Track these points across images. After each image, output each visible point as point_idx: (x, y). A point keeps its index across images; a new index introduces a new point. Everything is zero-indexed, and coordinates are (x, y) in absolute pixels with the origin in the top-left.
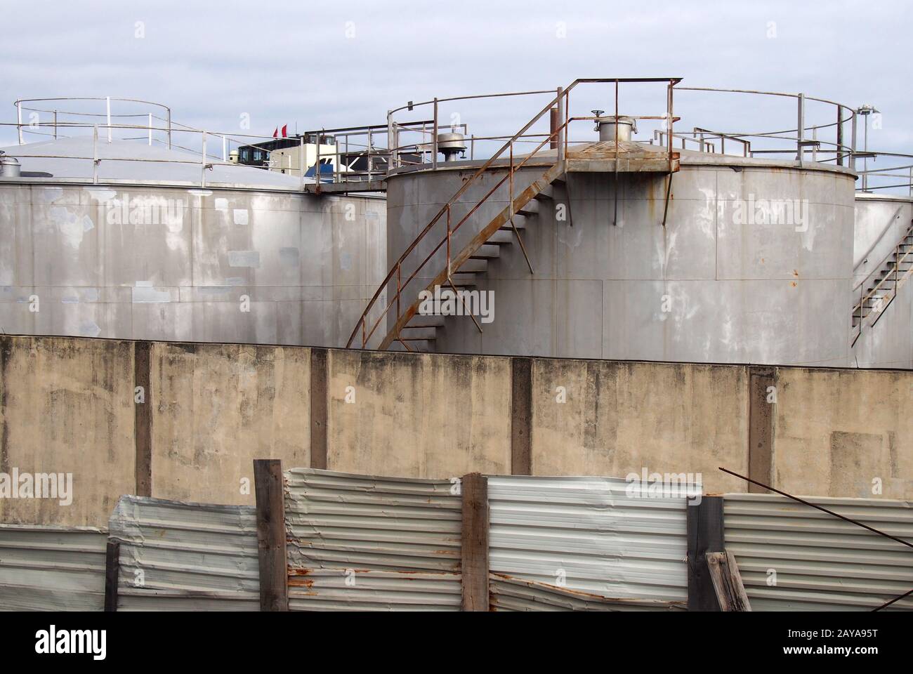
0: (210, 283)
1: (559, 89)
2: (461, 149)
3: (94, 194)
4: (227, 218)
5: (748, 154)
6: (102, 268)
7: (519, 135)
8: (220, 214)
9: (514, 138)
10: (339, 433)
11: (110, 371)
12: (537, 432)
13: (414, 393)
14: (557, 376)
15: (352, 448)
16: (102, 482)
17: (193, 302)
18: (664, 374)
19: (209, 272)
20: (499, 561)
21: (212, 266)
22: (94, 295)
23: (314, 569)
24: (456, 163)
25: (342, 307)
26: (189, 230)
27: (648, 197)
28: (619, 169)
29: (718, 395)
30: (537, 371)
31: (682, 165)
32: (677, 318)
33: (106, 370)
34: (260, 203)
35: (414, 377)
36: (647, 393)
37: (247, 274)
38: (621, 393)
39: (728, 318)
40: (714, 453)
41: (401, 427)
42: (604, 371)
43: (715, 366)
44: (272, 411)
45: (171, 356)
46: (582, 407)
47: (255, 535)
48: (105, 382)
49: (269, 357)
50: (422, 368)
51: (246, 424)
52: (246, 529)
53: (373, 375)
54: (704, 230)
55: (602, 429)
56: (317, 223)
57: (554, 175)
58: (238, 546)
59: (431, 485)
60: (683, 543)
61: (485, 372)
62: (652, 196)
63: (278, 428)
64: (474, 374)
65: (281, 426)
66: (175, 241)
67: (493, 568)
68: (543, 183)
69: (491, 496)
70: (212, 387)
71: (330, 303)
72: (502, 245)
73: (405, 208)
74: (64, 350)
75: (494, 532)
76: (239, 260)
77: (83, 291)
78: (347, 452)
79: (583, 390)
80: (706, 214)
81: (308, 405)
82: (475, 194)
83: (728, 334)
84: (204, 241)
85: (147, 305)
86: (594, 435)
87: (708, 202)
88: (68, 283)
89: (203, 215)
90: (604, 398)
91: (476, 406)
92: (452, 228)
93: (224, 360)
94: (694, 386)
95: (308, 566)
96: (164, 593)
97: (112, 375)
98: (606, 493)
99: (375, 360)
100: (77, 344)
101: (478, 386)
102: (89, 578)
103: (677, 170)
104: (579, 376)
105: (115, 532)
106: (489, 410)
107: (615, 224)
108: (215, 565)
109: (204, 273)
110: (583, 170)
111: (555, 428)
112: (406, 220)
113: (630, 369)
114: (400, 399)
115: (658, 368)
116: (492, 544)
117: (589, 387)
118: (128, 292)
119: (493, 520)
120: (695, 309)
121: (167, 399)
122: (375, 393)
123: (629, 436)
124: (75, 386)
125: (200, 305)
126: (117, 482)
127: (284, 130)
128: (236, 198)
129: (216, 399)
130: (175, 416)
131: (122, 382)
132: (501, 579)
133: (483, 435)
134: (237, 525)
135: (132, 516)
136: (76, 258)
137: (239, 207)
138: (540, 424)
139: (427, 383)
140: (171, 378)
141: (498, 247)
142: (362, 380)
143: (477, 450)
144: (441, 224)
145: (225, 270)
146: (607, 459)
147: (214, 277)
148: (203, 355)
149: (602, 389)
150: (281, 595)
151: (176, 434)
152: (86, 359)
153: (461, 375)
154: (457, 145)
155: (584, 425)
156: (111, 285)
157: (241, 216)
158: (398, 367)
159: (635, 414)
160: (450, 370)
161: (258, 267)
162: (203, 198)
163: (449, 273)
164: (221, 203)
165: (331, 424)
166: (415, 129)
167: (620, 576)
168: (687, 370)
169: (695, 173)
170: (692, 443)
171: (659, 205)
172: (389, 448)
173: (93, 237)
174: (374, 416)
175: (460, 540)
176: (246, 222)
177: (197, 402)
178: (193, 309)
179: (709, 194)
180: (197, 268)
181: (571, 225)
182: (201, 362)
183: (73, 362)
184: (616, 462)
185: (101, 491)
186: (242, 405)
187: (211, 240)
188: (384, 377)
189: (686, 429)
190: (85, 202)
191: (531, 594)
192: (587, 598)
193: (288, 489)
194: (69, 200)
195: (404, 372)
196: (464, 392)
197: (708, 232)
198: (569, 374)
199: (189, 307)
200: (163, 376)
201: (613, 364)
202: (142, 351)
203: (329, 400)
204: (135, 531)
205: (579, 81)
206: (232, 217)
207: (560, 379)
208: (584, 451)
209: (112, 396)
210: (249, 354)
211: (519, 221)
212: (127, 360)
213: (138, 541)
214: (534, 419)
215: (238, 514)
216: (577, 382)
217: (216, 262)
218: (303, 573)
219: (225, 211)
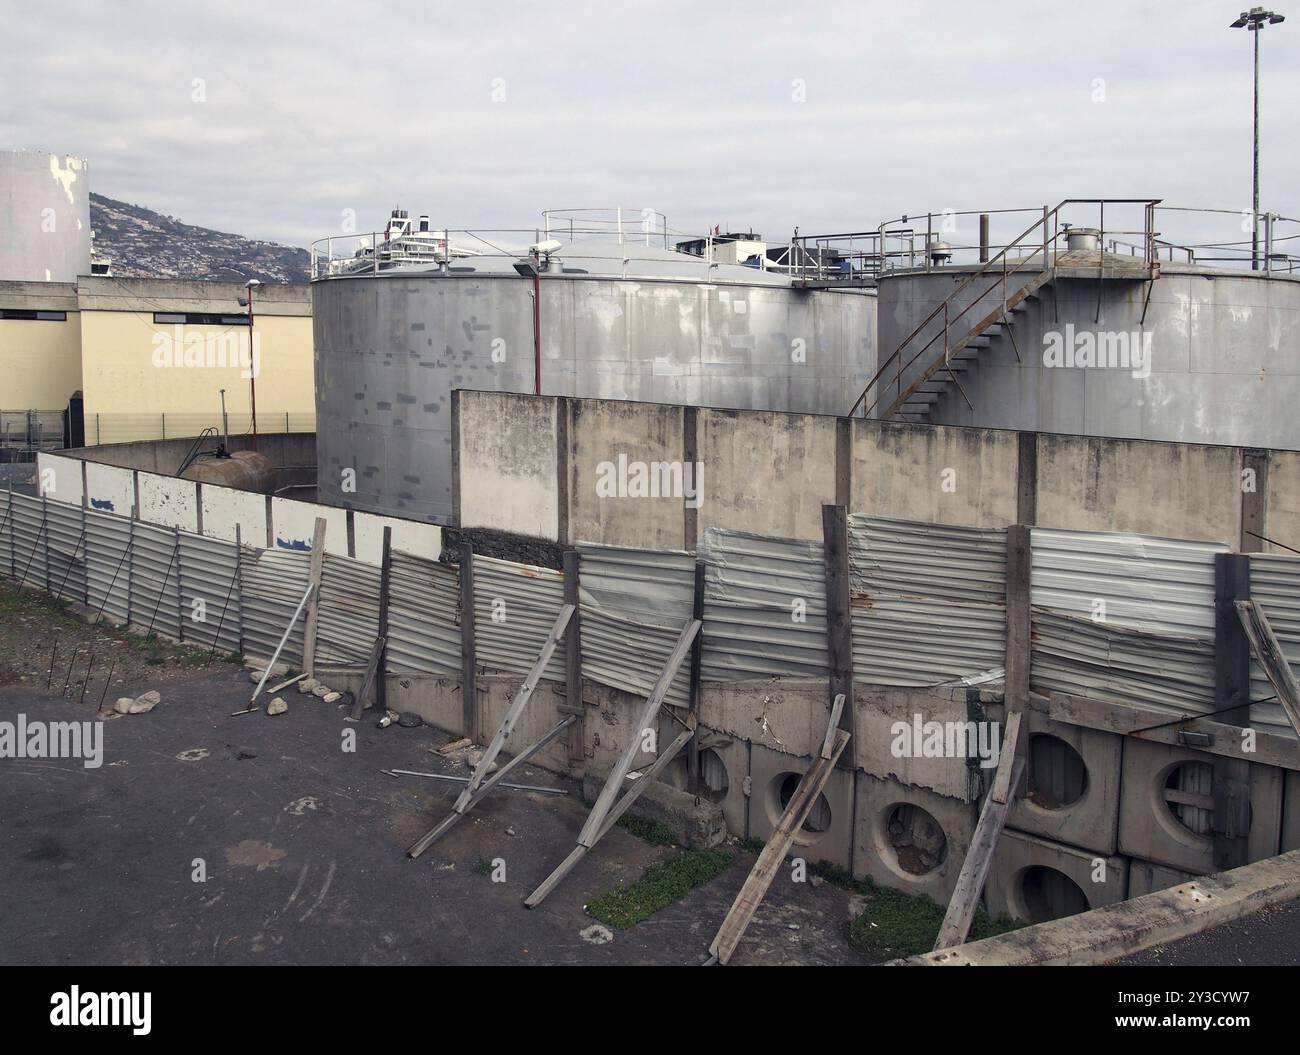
0: (715, 360)
1: (1045, 208)
2: (948, 256)
3: (623, 286)
4: (729, 308)
5: (1192, 261)
6: (629, 346)
7: (1013, 245)
8: (722, 305)
9: (1008, 248)
10: (861, 488)
11: (662, 430)
12: (1041, 495)
13: (929, 458)
14: (1060, 449)
15: (873, 500)
16: (656, 517)
17: (701, 376)
18: (1161, 452)
19: (714, 352)
20: (1039, 597)
21: (716, 347)
22: (622, 368)
23: (874, 594)
24: (944, 268)
25: (822, 384)
26: (698, 317)
27: (1127, 299)
28: (1104, 276)
29: (1212, 471)
30: (1041, 444)
31: (1162, 274)
32: (1153, 404)
33: (660, 428)
34: (755, 295)
35: (929, 444)
36: (1145, 467)
37: (745, 353)
38: (1121, 466)
39: (1201, 406)
40: (1209, 520)
41: (917, 485)
42: (1104, 447)
43: (1209, 448)
44: (802, 467)
45: (715, 419)
46: (1084, 476)
47: (823, 565)
48: (659, 438)
49: (799, 423)
50: (936, 437)
51: (780, 476)
52: (815, 559)
53: (892, 441)
54: (1179, 329)
55: (1102, 496)
56: (801, 312)
57: (1043, 280)
58: (808, 572)
59: (980, 533)
60: (1211, 592)
61: (993, 443)
62: (1130, 298)
63: (807, 481)
64: (983, 444)
65: (810, 479)
66: (687, 326)
67: (1034, 602)
68: (1033, 285)
69: (1033, 544)
70: (750, 445)
71: (813, 380)
72: (992, 337)
73: (899, 304)
74: (625, 411)
75: (1034, 573)
76: (738, 342)
77: (614, 364)
78: (868, 504)
79: (1084, 462)
80: (1181, 315)
81: (834, 464)
82: (969, 294)
83: (1200, 421)
84: (710, 326)
85: (666, 377)
86: (1095, 500)
87: (1182, 305)
88: (602, 358)
89: (709, 304)
90: (1104, 469)
91: (985, 471)
92: (950, 320)
93: (760, 424)
94: (1189, 463)
95: (868, 592)
96: (743, 605)
97: (664, 432)
98: (1140, 547)
99: (894, 429)
100: (635, 408)
101: (987, 454)
102: (679, 589)
103: (1157, 278)
104: (1081, 450)
105: (703, 556)
106: (998, 475)
107: (1096, 322)
108: (787, 586)
109: (710, 352)
110: (1070, 276)
111: (1058, 492)
112: (900, 314)
113: (1129, 446)
114: (916, 462)
115: (1155, 446)
116: (1034, 583)
117: (1090, 459)
118: (649, 366)
119: (1035, 564)
120: (1171, 396)
121: (711, 454)
122: (894, 456)
123: (1128, 502)
124: (633, 441)
125: (706, 379)
126: (668, 517)
127: (717, 229)
128: (736, 291)
129: (753, 456)
130: (717, 467)
131: (673, 438)
132: (1042, 611)
133: (991, 495)
134: (806, 555)
135: (716, 544)
136: (608, 338)
137: (738, 299)
138: (1044, 489)
139: (941, 450)
140: (714, 437)
141: (988, 338)
142: (882, 445)
143: (985, 507)
144: (940, 317)
145: (726, 349)
146: (1107, 521)
147: (718, 355)
148: (741, 420)
149: (1102, 462)
150: (846, 613)
151: (718, 482)
152: (643, 418)
153: (972, 444)
154: (945, 252)
155: (1085, 492)
156: (635, 360)
157: (740, 306)
158: (914, 435)
159: (1133, 484)
160: (961, 440)
161: (754, 348)
162: (709, 291)
163: (947, 360)
164: (724, 295)
165: (854, 480)
166: (896, 236)
167: (1152, 615)
168: (1183, 450)
169: (1170, 280)
170: (1188, 511)
171: (1138, 308)
172: (906, 502)
173: (622, 321)
174: (892, 475)
175: (1005, 579)
176: (743, 311)
177: (736, 457)
178: (702, 381)
179: (1184, 298)
180: (704, 349)
181: (1056, 321)
182: (740, 425)
183: (632, 421)
184: (1114, 523)
185: (655, 524)
186: (775, 461)
187: (716, 325)
188: (902, 443)
189: (1181, 499)
190: (615, 293)
191: (1070, 625)
192: (1122, 631)
193: (851, 530)
194: (604, 291)
195: (920, 441)
196: (974, 459)
197: (1183, 331)
198: (1072, 448)
199: (698, 379)
200: (709, 436)
201: (1113, 442)
202: (690, 415)
203: (853, 459)
204: (719, 556)
205: (1067, 201)
206: (733, 307)
207: (1064, 451)
208: (1085, 513)
209: (664, 449)
210: (782, 420)
211: (1010, 317)
212: (677, 421)
213: (721, 563)
214: (1039, 484)
215: (808, 547)
216: (1078, 455)
217: (720, 344)
218: (864, 597)
219: (727, 302)
